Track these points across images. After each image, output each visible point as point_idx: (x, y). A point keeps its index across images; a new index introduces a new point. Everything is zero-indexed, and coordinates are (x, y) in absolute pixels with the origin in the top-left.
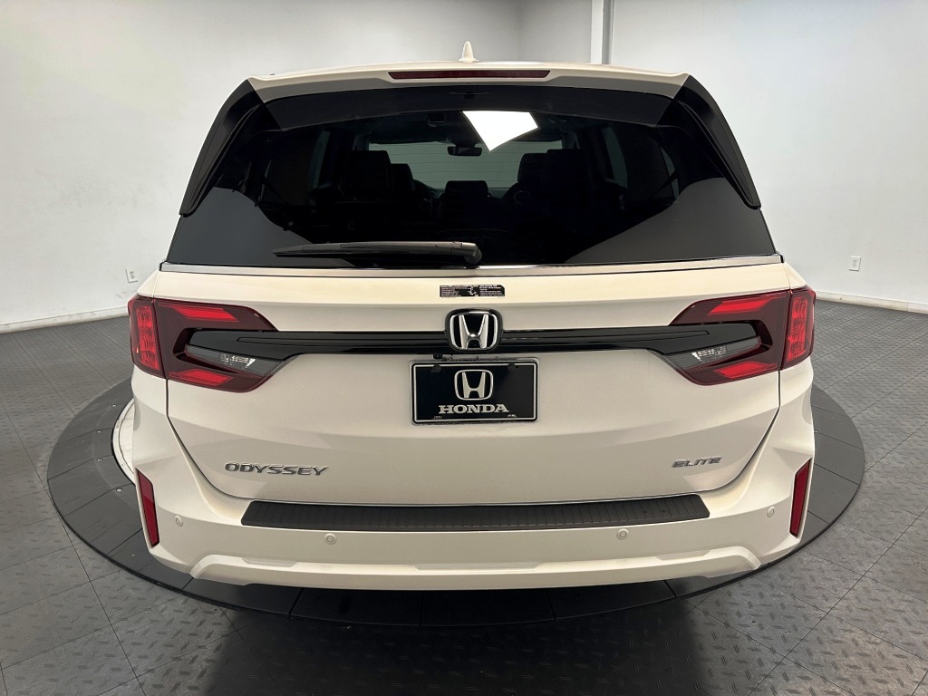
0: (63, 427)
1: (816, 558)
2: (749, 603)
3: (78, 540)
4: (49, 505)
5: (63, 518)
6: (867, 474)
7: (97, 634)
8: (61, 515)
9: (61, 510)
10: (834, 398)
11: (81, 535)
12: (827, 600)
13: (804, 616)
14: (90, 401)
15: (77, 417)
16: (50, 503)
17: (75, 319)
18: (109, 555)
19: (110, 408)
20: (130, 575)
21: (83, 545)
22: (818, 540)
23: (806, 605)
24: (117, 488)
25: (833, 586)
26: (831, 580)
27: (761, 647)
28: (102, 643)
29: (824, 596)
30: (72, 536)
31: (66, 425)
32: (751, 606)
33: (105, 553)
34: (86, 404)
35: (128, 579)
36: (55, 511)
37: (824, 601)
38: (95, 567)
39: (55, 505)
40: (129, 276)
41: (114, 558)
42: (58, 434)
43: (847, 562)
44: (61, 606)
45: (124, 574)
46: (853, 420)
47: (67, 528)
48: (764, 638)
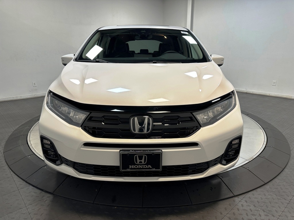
0: (10, 134)
1: (281, 181)
2: (261, 198)
3: (14, 174)
4: (4, 162)
5: (9, 166)
6: (291, 151)
7: (20, 210)
8: (8, 165)
9: (8, 163)
10: (275, 126)
11: (15, 172)
12: (288, 196)
13: (282, 202)
14: (20, 125)
15: (15, 131)
16: (4, 161)
17: (15, 99)
18: (25, 180)
19: (26, 127)
20: (33, 188)
21: (16, 176)
22: (280, 175)
23: (281, 198)
24: (29, 156)
25: (289, 191)
26: (288, 189)
27: (269, 214)
28: (22, 214)
29: (287, 195)
30: (12, 173)
31: (11, 133)
32: (262, 199)
33: (24, 179)
34: (18, 126)
35: (32, 189)
36: (6, 164)
37: (288, 197)
38: (20, 185)
39: (6, 162)
40: (34, 84)
41: (27, 181)
42: (8, 137)
43: (292, 182)
44: (7, 199)
45: (31, 187)
46: (282, 133)
47: (10, 170)
48: (269, 211)
